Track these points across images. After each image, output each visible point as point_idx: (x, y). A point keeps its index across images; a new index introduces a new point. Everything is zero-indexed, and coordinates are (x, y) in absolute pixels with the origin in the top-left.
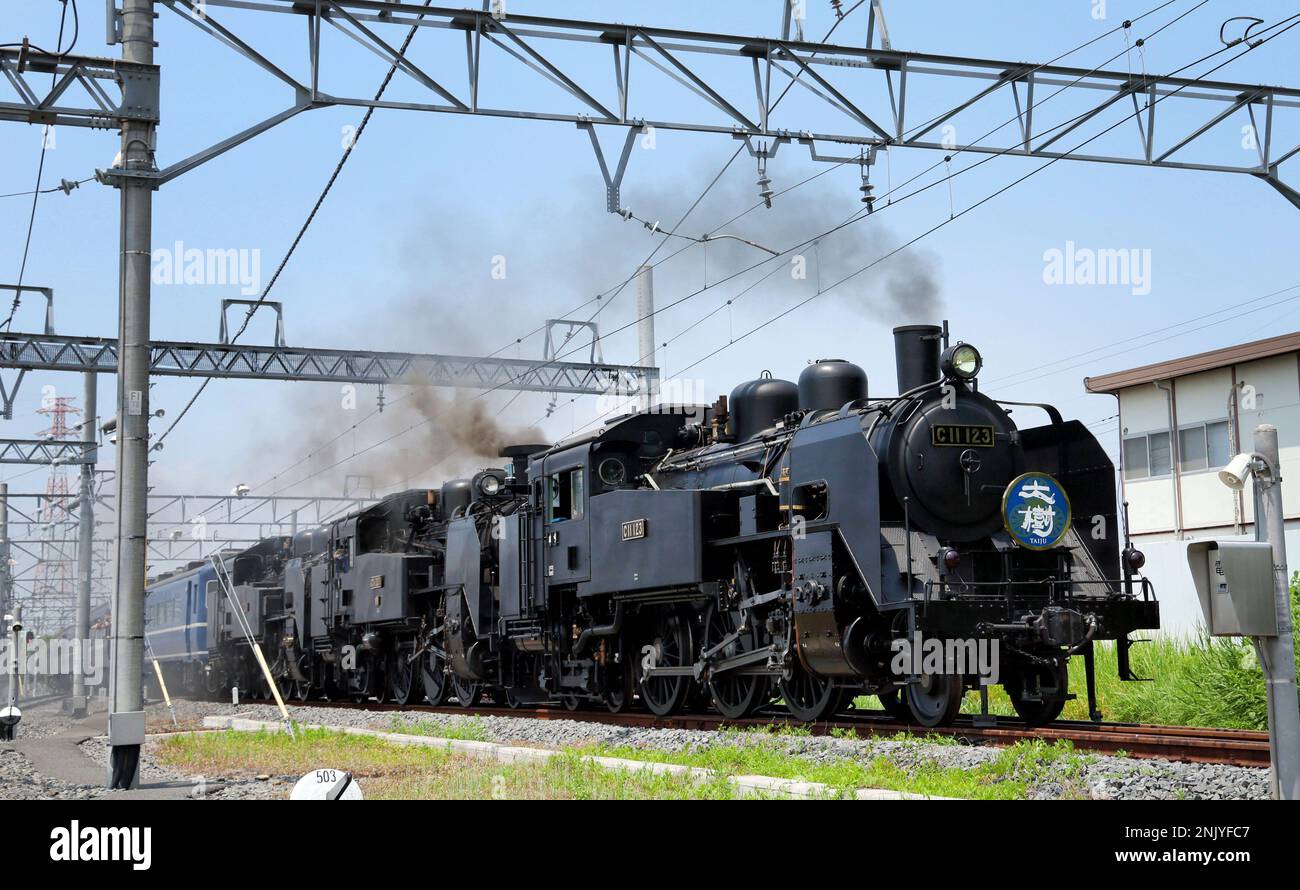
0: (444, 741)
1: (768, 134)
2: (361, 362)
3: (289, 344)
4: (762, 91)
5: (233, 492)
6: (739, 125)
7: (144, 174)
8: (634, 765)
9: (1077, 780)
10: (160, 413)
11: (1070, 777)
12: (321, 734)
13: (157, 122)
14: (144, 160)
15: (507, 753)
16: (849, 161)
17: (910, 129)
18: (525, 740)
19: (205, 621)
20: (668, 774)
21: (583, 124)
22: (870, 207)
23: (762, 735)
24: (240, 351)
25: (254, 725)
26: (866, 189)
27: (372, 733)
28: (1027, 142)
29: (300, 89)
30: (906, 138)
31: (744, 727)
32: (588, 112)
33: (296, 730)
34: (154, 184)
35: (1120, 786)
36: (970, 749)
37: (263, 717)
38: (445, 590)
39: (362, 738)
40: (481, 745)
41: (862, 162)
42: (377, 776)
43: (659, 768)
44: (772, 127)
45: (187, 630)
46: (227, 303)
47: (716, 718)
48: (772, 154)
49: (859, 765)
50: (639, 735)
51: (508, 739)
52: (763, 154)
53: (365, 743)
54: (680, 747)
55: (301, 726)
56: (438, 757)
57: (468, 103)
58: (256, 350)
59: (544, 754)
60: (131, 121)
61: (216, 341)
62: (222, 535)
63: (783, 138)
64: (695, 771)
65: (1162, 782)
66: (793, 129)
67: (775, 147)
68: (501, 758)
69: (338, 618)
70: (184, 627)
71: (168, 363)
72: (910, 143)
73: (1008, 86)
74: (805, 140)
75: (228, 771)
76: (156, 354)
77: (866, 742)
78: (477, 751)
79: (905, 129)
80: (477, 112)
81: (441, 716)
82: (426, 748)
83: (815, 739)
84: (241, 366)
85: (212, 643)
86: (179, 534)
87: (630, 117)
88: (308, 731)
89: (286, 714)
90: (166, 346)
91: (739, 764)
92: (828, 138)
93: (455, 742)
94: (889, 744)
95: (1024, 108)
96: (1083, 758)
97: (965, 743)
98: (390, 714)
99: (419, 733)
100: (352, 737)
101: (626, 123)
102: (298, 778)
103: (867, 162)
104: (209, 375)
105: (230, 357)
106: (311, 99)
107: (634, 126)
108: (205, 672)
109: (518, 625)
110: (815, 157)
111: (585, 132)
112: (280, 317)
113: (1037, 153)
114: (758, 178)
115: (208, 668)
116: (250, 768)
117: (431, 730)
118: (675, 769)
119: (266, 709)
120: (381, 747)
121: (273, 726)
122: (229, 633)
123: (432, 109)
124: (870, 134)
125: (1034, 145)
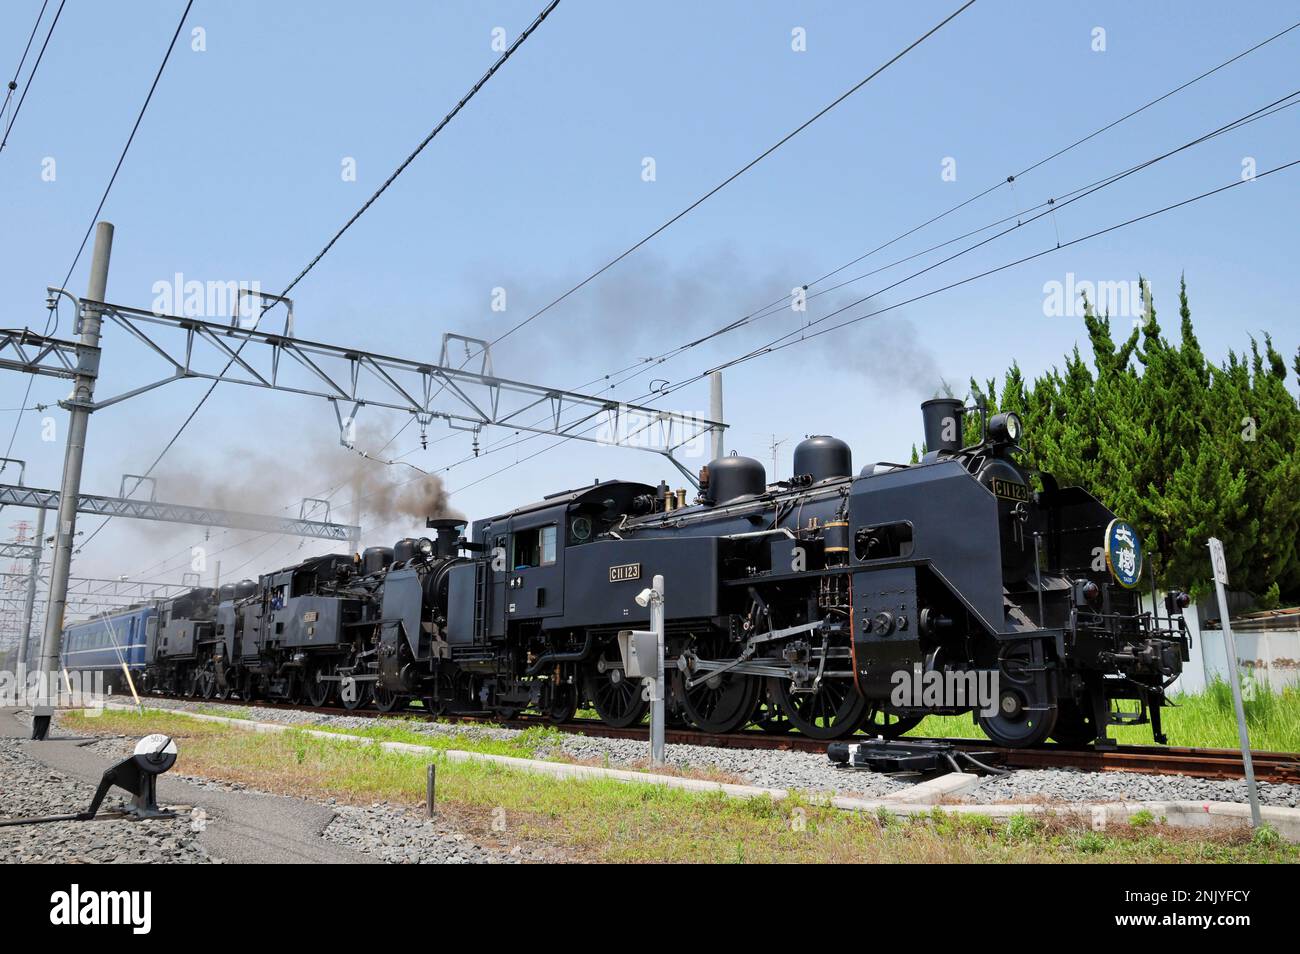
0: (227, 719)
1: (428, 413)
2: (199, 513)
3: (158, 501)
4: (426, 391)
5: (119, 579)
6: (413, 407)
7: (86, 405)
8: (330, 735)
9: (558, 747)
10: (81, 533)
11: (555, 745)
12: (158, 713)
13: (96, 378)
14: (86, 396)
15: (262, 727)
16: (468, 430)
17: (500, 417)
18: (272, 721)
19: (145, 643)
20: (348, 741)
21: (331, 399)
22: (477, 454)
23: (400, 721)
24: (130, 503)
25: (119, 707)
26: (476, 444)
27: (186, 713)
28: (557, 428)
29: (180, 367)
30: (497, 421)
31: (391, 717)
32: (334, 393)
33: (144, 710)
34: (90, 410)
35: (579, 749)
36: (507, 730)
37: (125, 703)
38: (380, 624)
39: (181, 716)
40: (248, 722)
41: (474, 431)
42: (187, 737)
43: (344, 737)
44: (430, 409)
45: (130, 650)
46: (125, 476)
47: (376, 712)
48: (429, 423)
49: (449, 737)
50: (334, 719)
51: (263, 720)
52: (424, 422)
53: (182, 719)
54: (356, 726)
55: (146, 709)
56: (223, 728)
57: (270, 382)
58: (140, 503)
59: (281, 728)
60: (81, 375)
61: (117, 497)
62: (110, 602)
63: (436, 415)
64: (363, 739)
65: (599, 748)
66: (440, 411)
67: (430, 420)
68: (258, 730)
69: (269, 643)
70: (126, 647)
71: (88, 506)
72: (498, 424)
73: (549, 400)
74: (446, 417)
75: (101, 732)
76: (81, 501)
77: (453, 726)
78: (244, 726)
79: (497, 416)
80: (275, 387)
81: (226, 706)
82: (216, 723)
83: (427, 724)
84: (130, 510)
85: (150, 657)
86: (85, 600)
87: (356, 398)
88: (150, 711)
89: (138, 702)
90: (88, 497)
91: (387, 736)
92: (458, 418)
93: (233, 720)
94: (466, 727)
95: (556, 412)
96: (562, 735)
97: (504, 727)
98: (198, 704)
99: (213, 715)
100: (175, 716)
101: (354, 400)
102: (142, 738)
103: (477, 431)
104: (111, 514)
105: (125, 505)
106: (185, 373)
107: (359, 403)
108: (142, 678)
109: (465, 651)
110: (451, 426)
111: (332, 403)
112: (155, 486)
113: (561, 434)
114: (421, 434)
115: (144, 675)
116: (114, 731)
117: (220, 713)
118: (352, 738)
119: (127, 698)
120: (190, 721)
121: (129, 708)
122: (164, 652)
123: (250, 384)
124: (480, 417)
125: (560, 431)
